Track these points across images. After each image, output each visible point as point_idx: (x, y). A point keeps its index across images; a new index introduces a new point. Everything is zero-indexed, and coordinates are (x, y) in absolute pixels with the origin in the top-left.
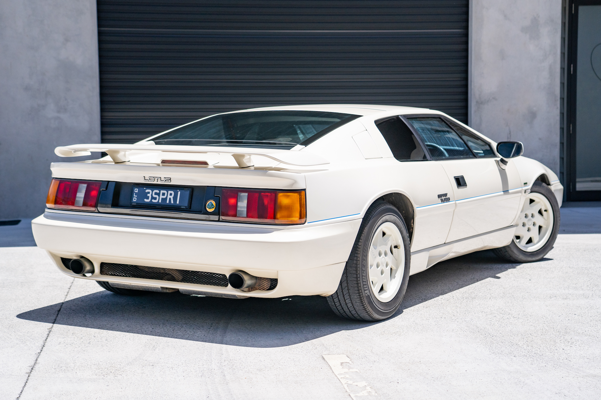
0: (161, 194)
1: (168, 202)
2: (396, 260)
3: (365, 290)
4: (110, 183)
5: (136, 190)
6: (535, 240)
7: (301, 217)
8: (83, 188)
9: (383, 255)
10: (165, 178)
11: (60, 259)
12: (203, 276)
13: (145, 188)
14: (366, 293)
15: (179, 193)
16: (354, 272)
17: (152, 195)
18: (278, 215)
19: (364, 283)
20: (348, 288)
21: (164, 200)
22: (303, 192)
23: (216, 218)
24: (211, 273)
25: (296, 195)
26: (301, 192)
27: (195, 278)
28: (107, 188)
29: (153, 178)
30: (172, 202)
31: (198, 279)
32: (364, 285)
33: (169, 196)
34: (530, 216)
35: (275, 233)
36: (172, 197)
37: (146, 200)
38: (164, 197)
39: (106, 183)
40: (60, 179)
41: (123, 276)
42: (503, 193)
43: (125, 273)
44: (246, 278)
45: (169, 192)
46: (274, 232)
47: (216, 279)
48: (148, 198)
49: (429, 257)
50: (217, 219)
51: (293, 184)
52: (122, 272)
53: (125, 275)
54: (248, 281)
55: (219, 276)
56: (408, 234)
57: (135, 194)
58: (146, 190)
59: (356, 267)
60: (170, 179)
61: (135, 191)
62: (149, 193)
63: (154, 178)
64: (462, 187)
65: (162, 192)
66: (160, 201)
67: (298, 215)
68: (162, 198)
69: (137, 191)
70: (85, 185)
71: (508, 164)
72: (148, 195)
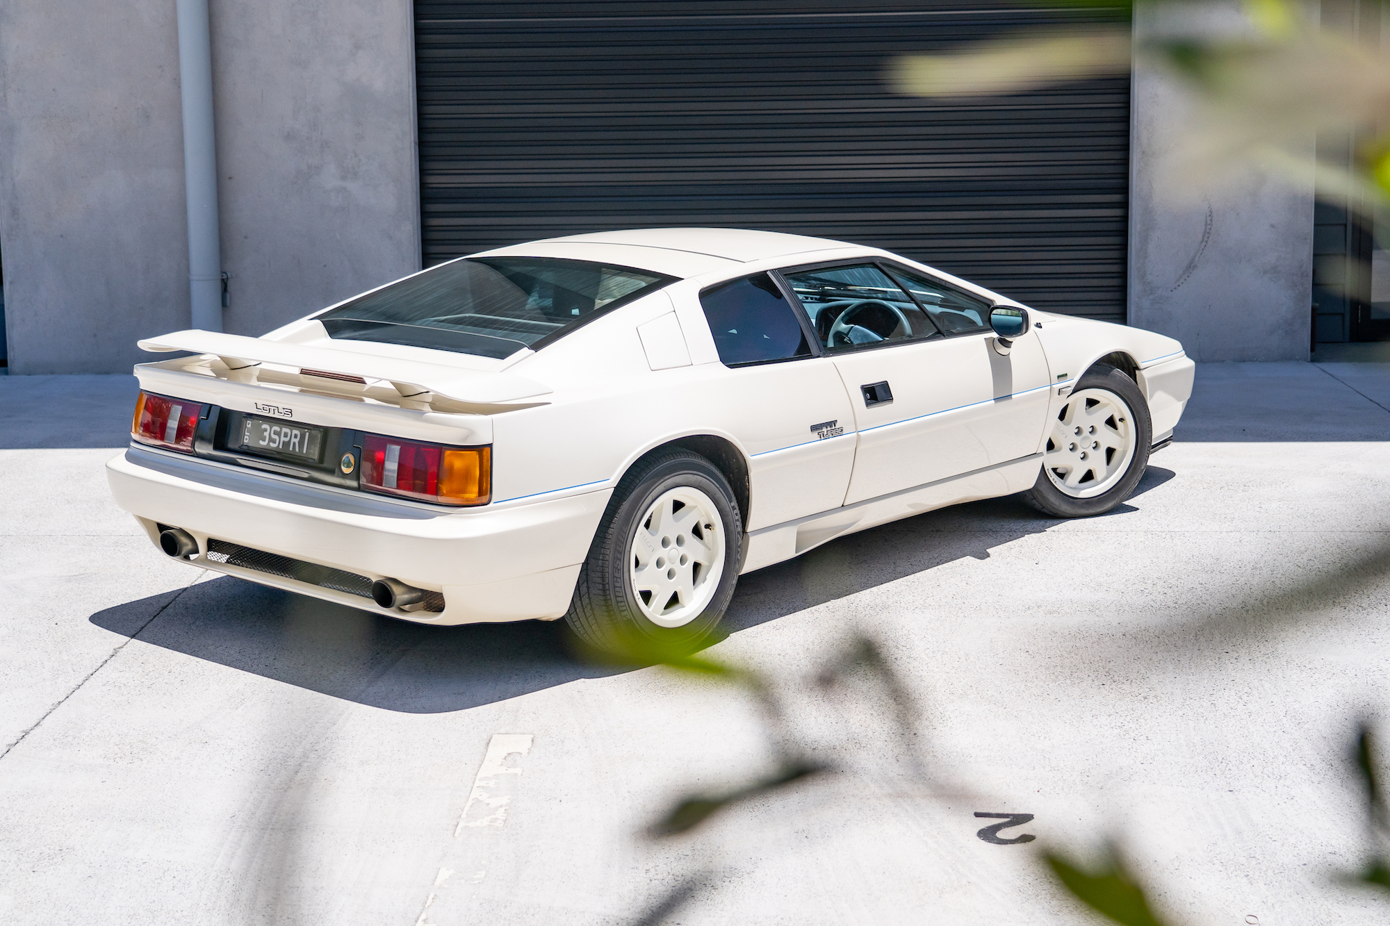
0: (283, 435)
1: (291, 449)
2: (710, 550)
3: (621, 611)
4: (213, 407)
5: (249, 424)
6: (1099, 475)
7: (481, 493)
8: (177, 411)
9: (673, 544)
10: (283, 409)
11: (156, 525)
13: (261, 422)
14: (624, 616)
15: (307, 436)
16: (599, 580)
17: (270, 434)
18: (444, 488)
19: (619, 599)
20: (591, 606)
21: (286, 444)
22: (486, 451)
23: (354, 483)
25: (474, 454)
26: (483, 451)
28: (208, 416)
29: (267, 407)
30: (297, 450)
32: (618, 602)
33: (294, 439)
34: (1086, 430)
35: (438, 520)
36: (297, 441)
37: (261, 442)
38: (287, 439)
39: (208, 407)
40: (148, 394)
42: (993, 401)
44: (396, 590)
45: (294, 433)
46: (437, 517)
48: (264, 440)
49: (798, 533)
50: (356, 487)
51: (466, 438)
54: (400, 595)
56: (734, 503)
57: (246, 430)
58: (262, 424)
59: (603, 572)
60: (291, 411)
61: (247, 427)
62: (266, 430)
63: (269, 407)
64: (880, 404)
65: (284, 431)
66: (281, 447)
67: (476, 489)
68: (283, 442)
70: (180, 408)
71: (1013, 345)
72: (265, 434)
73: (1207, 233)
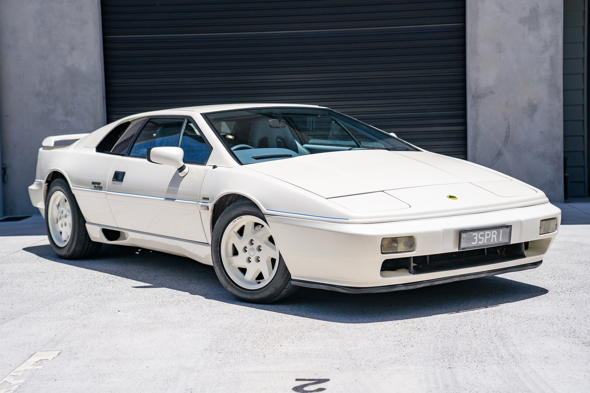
73: (507, 137)
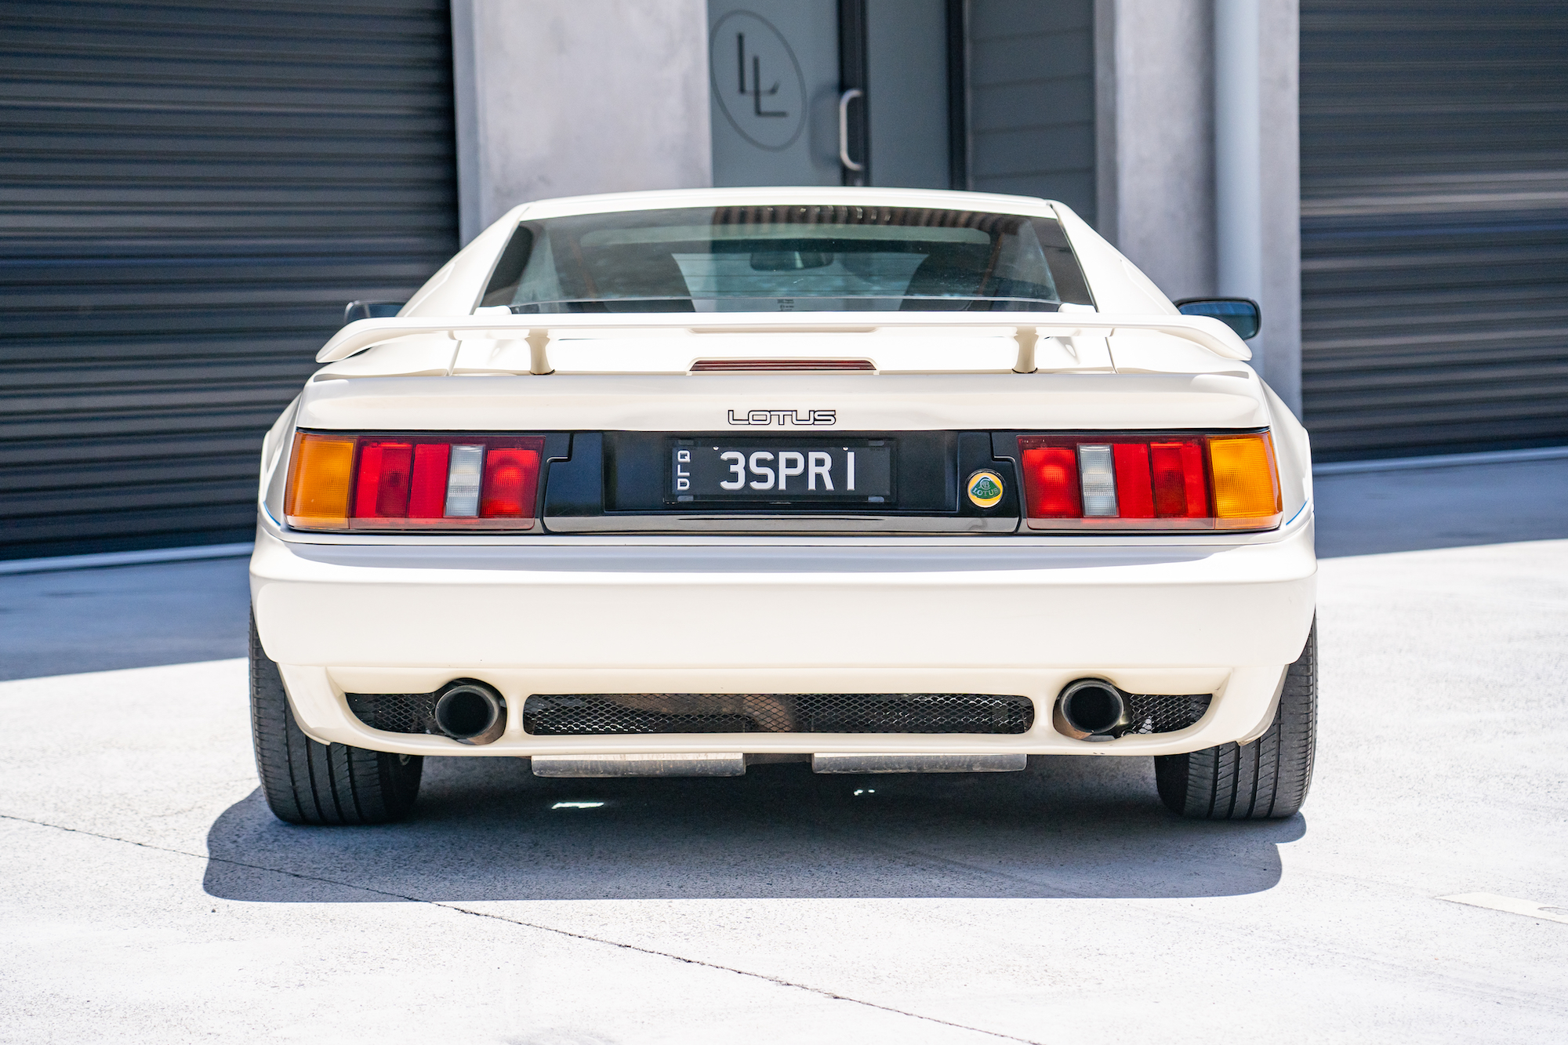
0: (782, 463)
1: (812, 486)
4: (576, 436)
5: (683, 456)
7: (1275, 507)
10: (815, 412)
11: (345, 698)
12: (929, 708)
13: (716, 449)
15: (851, 456)
17: (747, 468)
18: (1220, 506)
21: (797, 481)
22: (1265, 436)
23: (1009, 524)
24: (960, 696)
25: (1255, 445)
26: (1260, 436)
27: (898, 717)
28: (570, 455)
29: (767, 413)
30: (829, 486)
31: (909, 717)
33: (818, 467)
35: (1217, 557)
36: (825, 471)
37: (725, 485)
38: (796, 472)
39: (567, 437)
40: (357, 435)
41: (620, 732)
43: (626, 721)
45: (813, 456)
46: (1211, 555)
47: (979, 714)
48: (734, 478)
50: (1012, 530)
52: (613, 721)
53: (625, 727)
55: (991, 702)
57: (679, 466)
58: (722, 452)
60: (833, 413)
61: (680, 460)
62: (735, 462)
63: (772, 413)
65: (783, 456)
66: (783, 486)
68: (788, 477)
69: (687, 459)
70: (477, 451)
72: (733, 468)
